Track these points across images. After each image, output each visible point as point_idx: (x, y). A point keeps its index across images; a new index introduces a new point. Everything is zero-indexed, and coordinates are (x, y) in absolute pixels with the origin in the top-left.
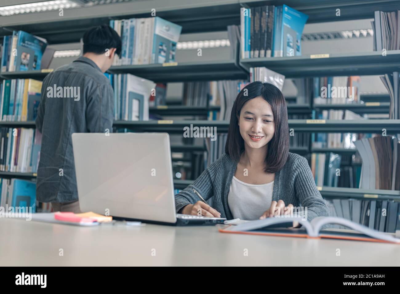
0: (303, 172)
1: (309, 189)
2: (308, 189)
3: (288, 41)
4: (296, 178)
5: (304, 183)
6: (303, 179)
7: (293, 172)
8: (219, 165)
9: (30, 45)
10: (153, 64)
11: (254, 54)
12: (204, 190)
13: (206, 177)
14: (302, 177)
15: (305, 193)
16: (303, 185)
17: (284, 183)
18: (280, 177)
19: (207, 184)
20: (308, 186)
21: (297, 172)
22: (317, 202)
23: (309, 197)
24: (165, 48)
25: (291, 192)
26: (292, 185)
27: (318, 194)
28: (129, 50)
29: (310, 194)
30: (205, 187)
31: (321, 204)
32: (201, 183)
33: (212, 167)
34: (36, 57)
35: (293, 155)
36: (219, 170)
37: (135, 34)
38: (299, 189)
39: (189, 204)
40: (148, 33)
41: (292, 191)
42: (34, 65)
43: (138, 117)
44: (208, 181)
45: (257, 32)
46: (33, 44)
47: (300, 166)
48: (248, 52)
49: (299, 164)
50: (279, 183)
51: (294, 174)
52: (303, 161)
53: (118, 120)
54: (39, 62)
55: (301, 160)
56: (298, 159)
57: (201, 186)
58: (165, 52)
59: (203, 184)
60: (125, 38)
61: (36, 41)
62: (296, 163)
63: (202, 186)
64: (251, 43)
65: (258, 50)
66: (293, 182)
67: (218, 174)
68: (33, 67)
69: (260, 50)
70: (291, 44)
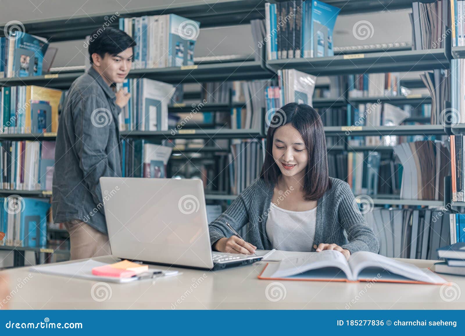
0: (347, 199)
1: (355, 216)
2: (353, 216)
3: (318, 39)
4: (340, 205)
5: (349, 210)
6: (348, 205)
7: (337, 198)
8: (253, 190)
9: (29, 46)
10: (170, 67)
11: (282, 54)
12: (238, 218)
13: (240, 204)
14: (346, 203)
15: (351, 220)
16: (348, 212)
17: (327, 210)
18: (323, 203)
19: (241, 212)
20: (353, 213)
21: (341, 198)
22: (364, 230)
23: (355, 225)
24: (182, 48)
25: (334, 219)
26: (336, 212)
27: (364, 221)
28: (143, 52)
29: (356, 221)
30: (239, 215)
31: (368, 232)
32: (235, 211)
33: (246, 193)
34: (36, 59)
35: (335, 181)
36: (254, 196)
37: (148, 34)
38: (344, 216)
39: (223, 237)
40: (162, 32)
41: (336, 218)
42: (35, 69)
43: (156, 126)
44: (241, 209)
45: (284, 30)
46: (32, 45)
47: (344, 192)
48: (275, 53)
49: (343, 191)
50: (323, 211)
51: (338, 200)
52: (346, 186)
53: (134, 131)
54: (40, 64)
55: (344, 186)
56: (341, 185)
57: (234, 215)
58: (182, 52)
59: (237, 213)
60: (137, 38)
61: (35, 42)
62: (339, 189)
63: (236, 215)
64: (278, 42)
65: (285, 50)
66: (337, 209)
67: (253, 200)
68: (35, 71)
69: (288, 50)
70: (322, 42)
